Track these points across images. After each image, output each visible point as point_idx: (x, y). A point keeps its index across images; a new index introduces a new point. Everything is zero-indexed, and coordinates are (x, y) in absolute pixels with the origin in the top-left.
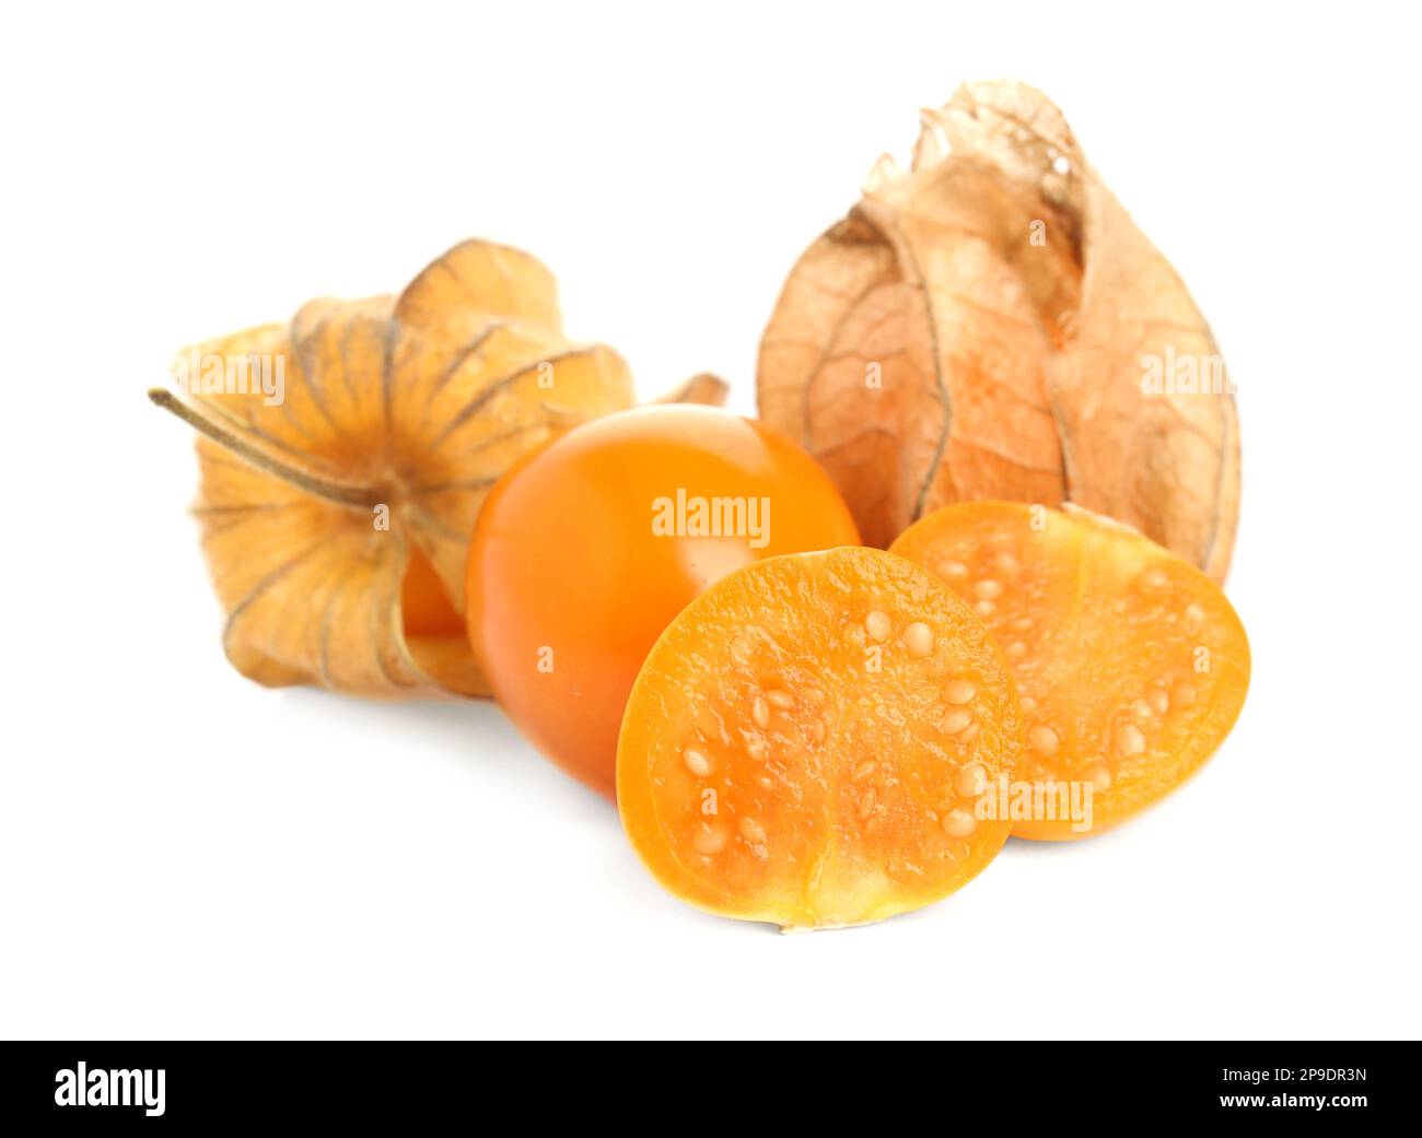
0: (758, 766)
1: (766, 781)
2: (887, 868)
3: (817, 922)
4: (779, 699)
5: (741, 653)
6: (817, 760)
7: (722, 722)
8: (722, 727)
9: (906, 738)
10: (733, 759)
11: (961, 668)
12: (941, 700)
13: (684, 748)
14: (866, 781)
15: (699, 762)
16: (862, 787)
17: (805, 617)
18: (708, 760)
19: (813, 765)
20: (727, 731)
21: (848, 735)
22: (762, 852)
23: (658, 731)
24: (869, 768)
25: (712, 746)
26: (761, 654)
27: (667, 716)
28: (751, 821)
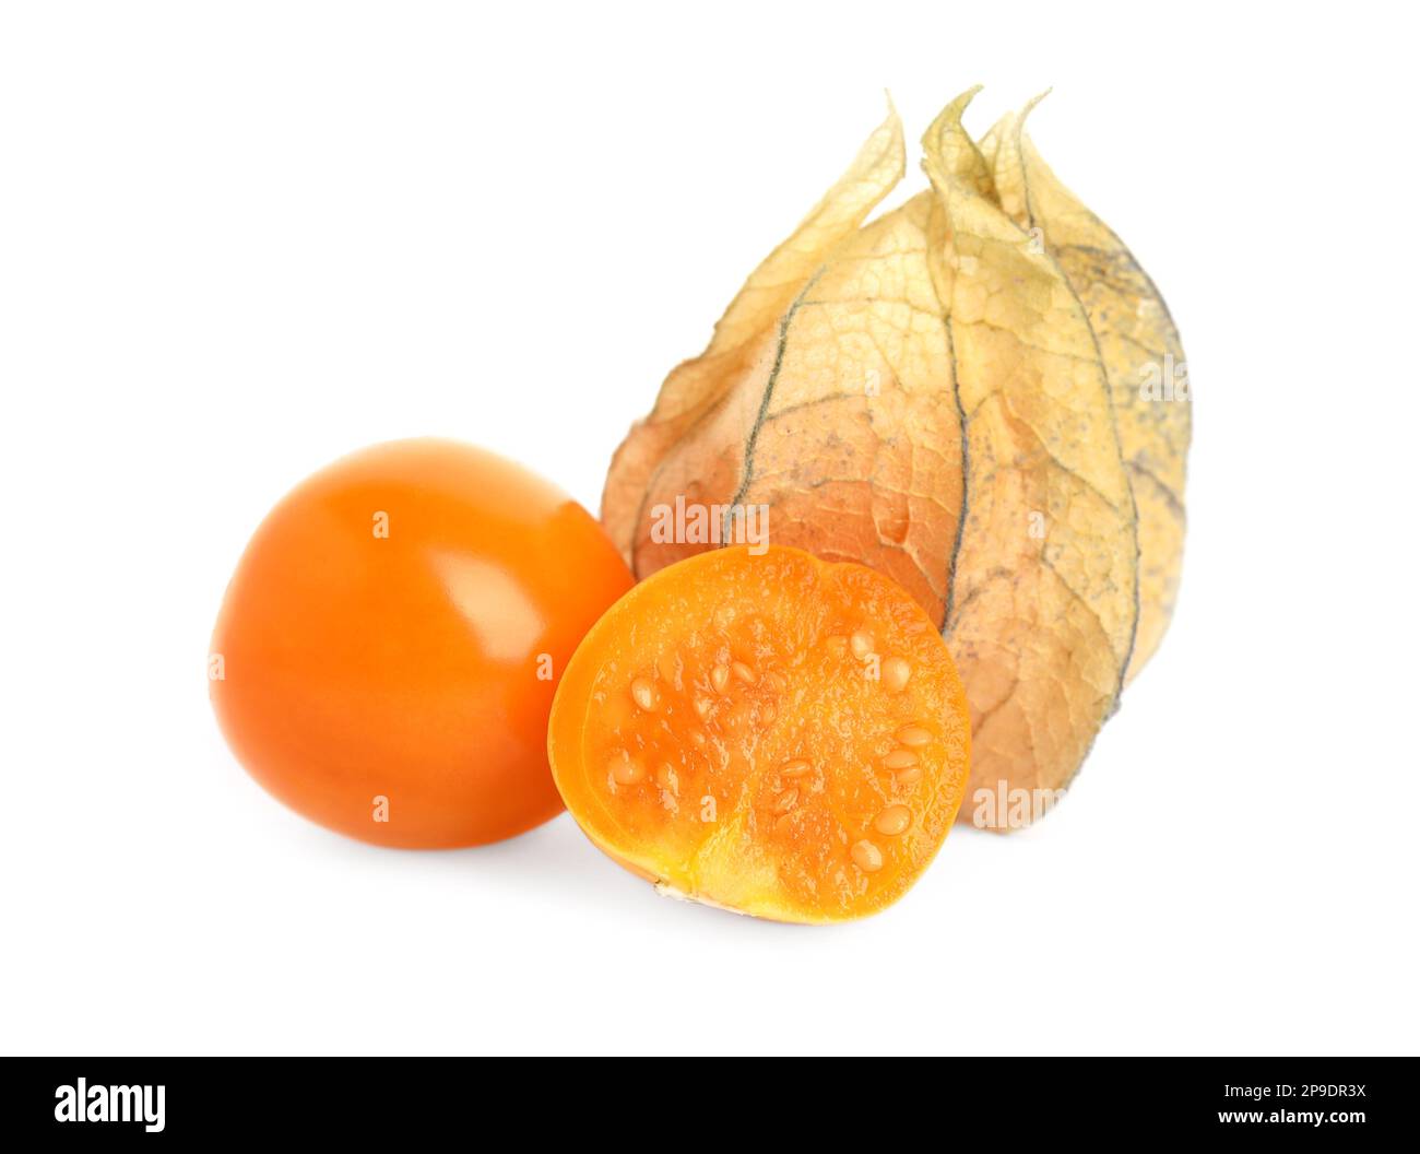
0: (698, 722)
1: (701, 739)
2: (781, 869)
3: (694, 891)
4: (744, 672)
5: (727, 617)
6: (755, 739)
7: (681, 668)
8: (679, 673)
9: (848, 754)
10: (678, 703)
11: (926, 716)
12: (895, 736)
13: (636, 677)
14: (792, 778)
15: (645, 697)
16: (787, 782)
17: (798, 608)
18: (654, 697)
19: (750, 743)
20: (683, 679)
21: (794, 730)
22: (671, 803)
23: (618, 652)
24: (802, 768)
25: (662, 686)
26: (744, 626)
27: (633, 643)
28: (670, 767)
